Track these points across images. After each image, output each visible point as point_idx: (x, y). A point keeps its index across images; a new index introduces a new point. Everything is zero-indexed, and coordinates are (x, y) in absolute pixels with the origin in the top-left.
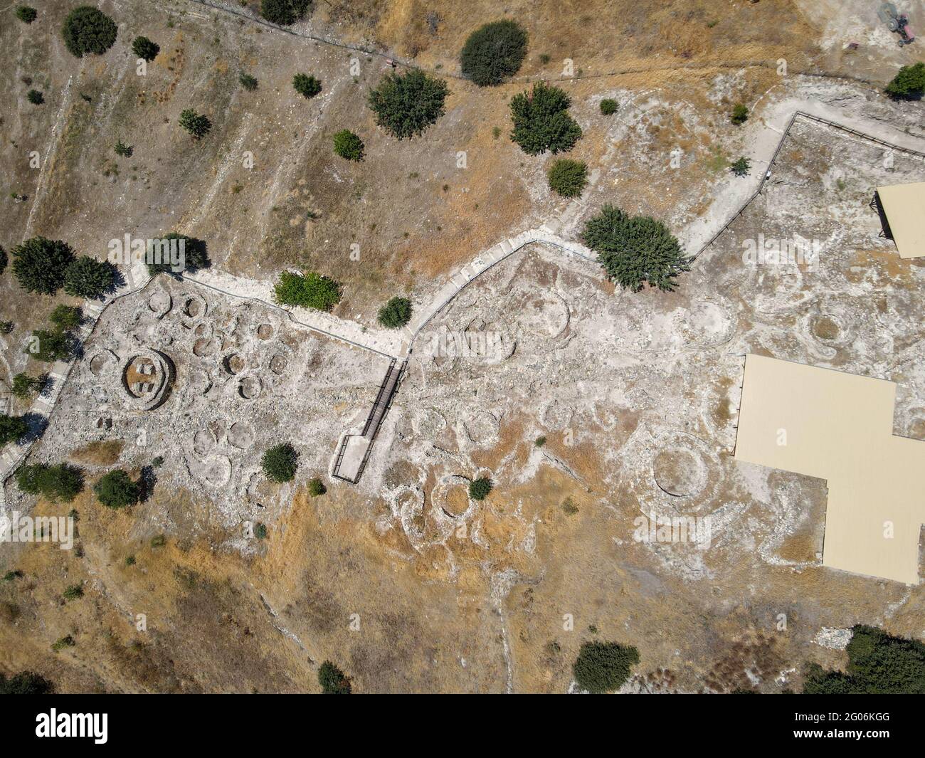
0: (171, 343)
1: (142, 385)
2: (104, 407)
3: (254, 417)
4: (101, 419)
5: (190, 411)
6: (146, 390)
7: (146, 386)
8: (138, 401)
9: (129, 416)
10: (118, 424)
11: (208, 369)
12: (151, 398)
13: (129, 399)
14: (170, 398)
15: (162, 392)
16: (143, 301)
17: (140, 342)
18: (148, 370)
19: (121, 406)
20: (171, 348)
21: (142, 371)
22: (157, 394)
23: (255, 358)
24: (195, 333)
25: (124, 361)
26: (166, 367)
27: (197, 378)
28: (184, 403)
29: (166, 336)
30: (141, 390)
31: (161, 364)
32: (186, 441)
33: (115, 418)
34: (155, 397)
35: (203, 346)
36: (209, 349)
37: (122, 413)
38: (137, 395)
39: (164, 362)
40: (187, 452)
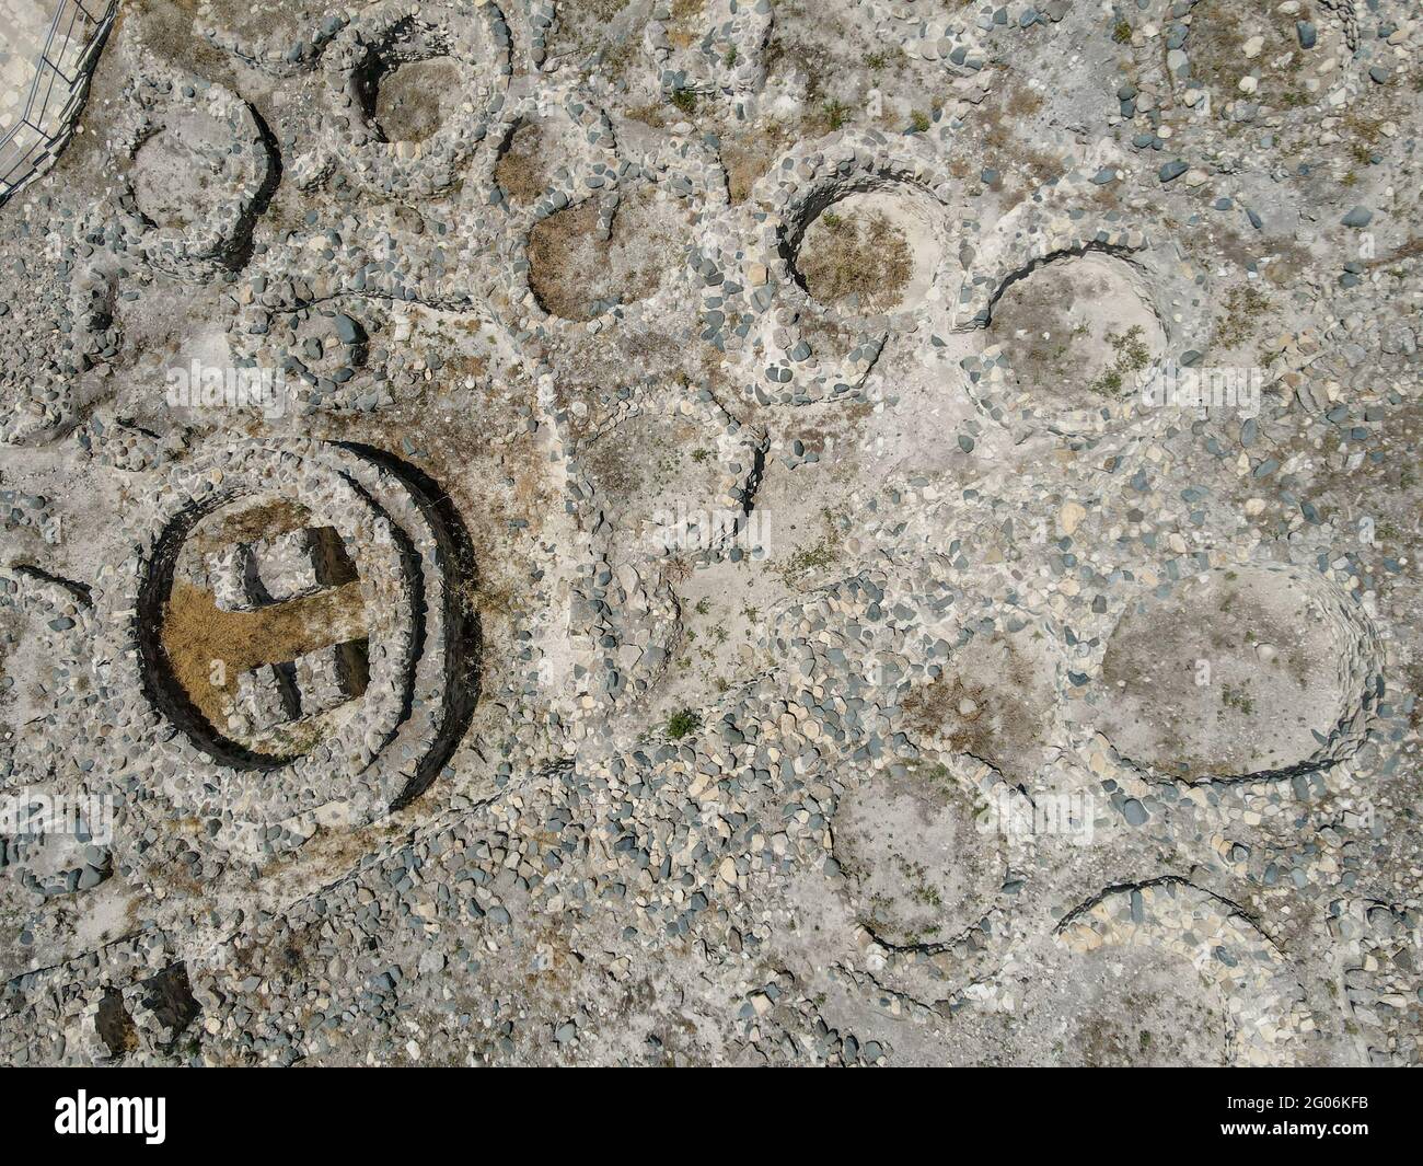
0: (360, 357)
1: (286, 675)
2: (106, 914)
3: (1277, 488)
4: (112, 992)
5: (689, 690)
6: (328, 688)
7: (317, 669)
8: (309, 776)
9: (285, 897)
10: (231, 983)
11: (692, 360)
12: (382, 721)
13: (243, 792)
14: (492, 680)
15: (434, 656)
16: (95, 206)
17: (173, 441)
18: (288, 570)
19: (210, 860)
20: (366, 390)
21: (255, 590)
22: (409, 678)
23: (997, 139)
24: (499, 198)
25: (119, 582)
26: (398, 496)
27: (643, 461)
28: (625, 658)
29: (318, 324)
30: (293, 707)
31: (359, 489)
32: (776, 897)
33: (205, 951)
34: (408, 699)
35: (585, 253)
36: (631, 254)
37: (228, 901)
38: (280, 749)
39: (368, 472)
40: (820, 977)
